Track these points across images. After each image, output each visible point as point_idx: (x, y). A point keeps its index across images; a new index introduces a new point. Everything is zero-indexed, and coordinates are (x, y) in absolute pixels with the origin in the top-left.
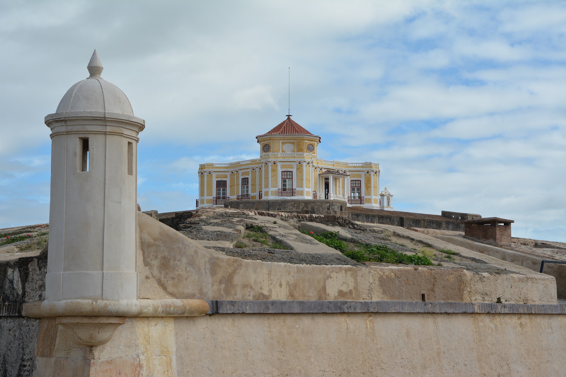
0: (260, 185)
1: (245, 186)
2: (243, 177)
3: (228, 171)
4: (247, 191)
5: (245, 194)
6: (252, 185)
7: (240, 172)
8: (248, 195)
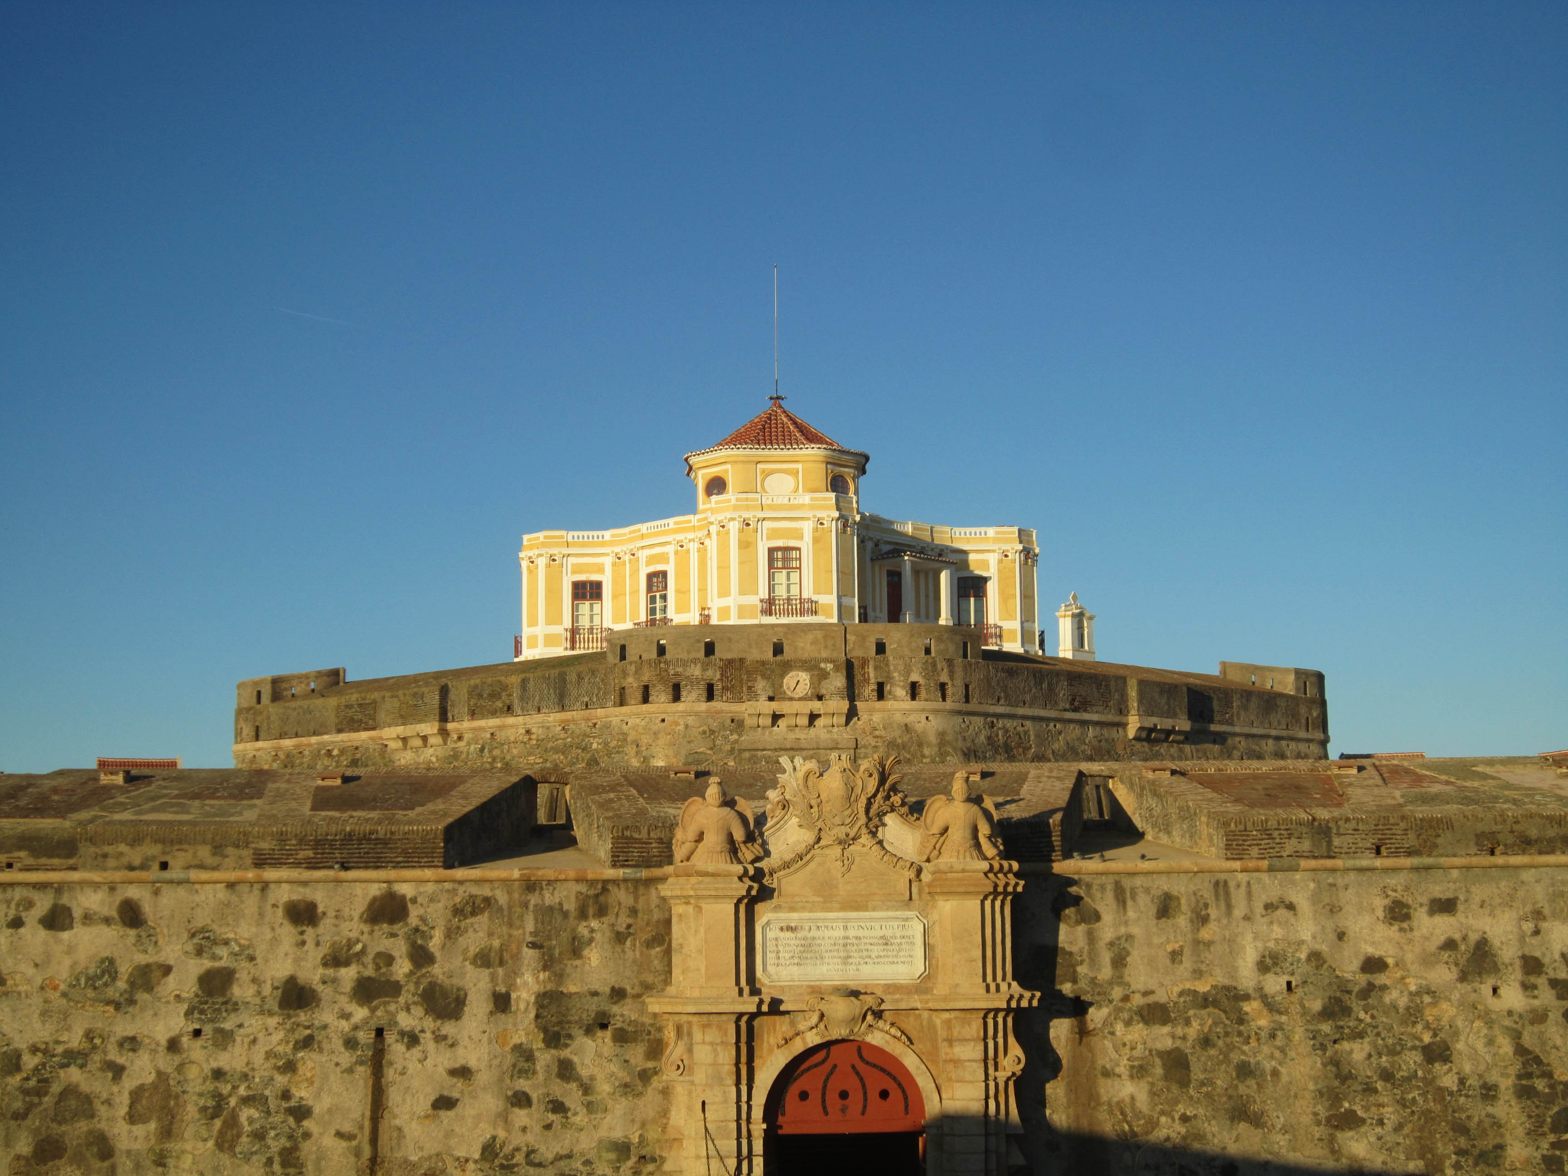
0: (703, 590)
1: (658, 594)
2: (652, 569)
3: (608, 555)
4: (664, 609)
5: (658, 616)
6: (678, 591)
7: (643, 555)
8: (665, 620)
